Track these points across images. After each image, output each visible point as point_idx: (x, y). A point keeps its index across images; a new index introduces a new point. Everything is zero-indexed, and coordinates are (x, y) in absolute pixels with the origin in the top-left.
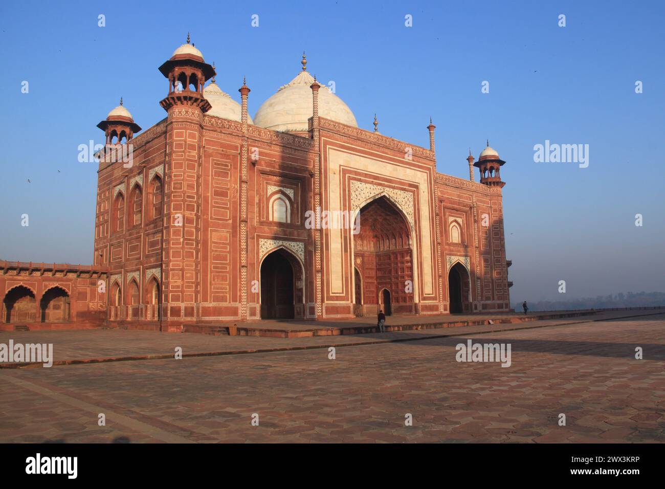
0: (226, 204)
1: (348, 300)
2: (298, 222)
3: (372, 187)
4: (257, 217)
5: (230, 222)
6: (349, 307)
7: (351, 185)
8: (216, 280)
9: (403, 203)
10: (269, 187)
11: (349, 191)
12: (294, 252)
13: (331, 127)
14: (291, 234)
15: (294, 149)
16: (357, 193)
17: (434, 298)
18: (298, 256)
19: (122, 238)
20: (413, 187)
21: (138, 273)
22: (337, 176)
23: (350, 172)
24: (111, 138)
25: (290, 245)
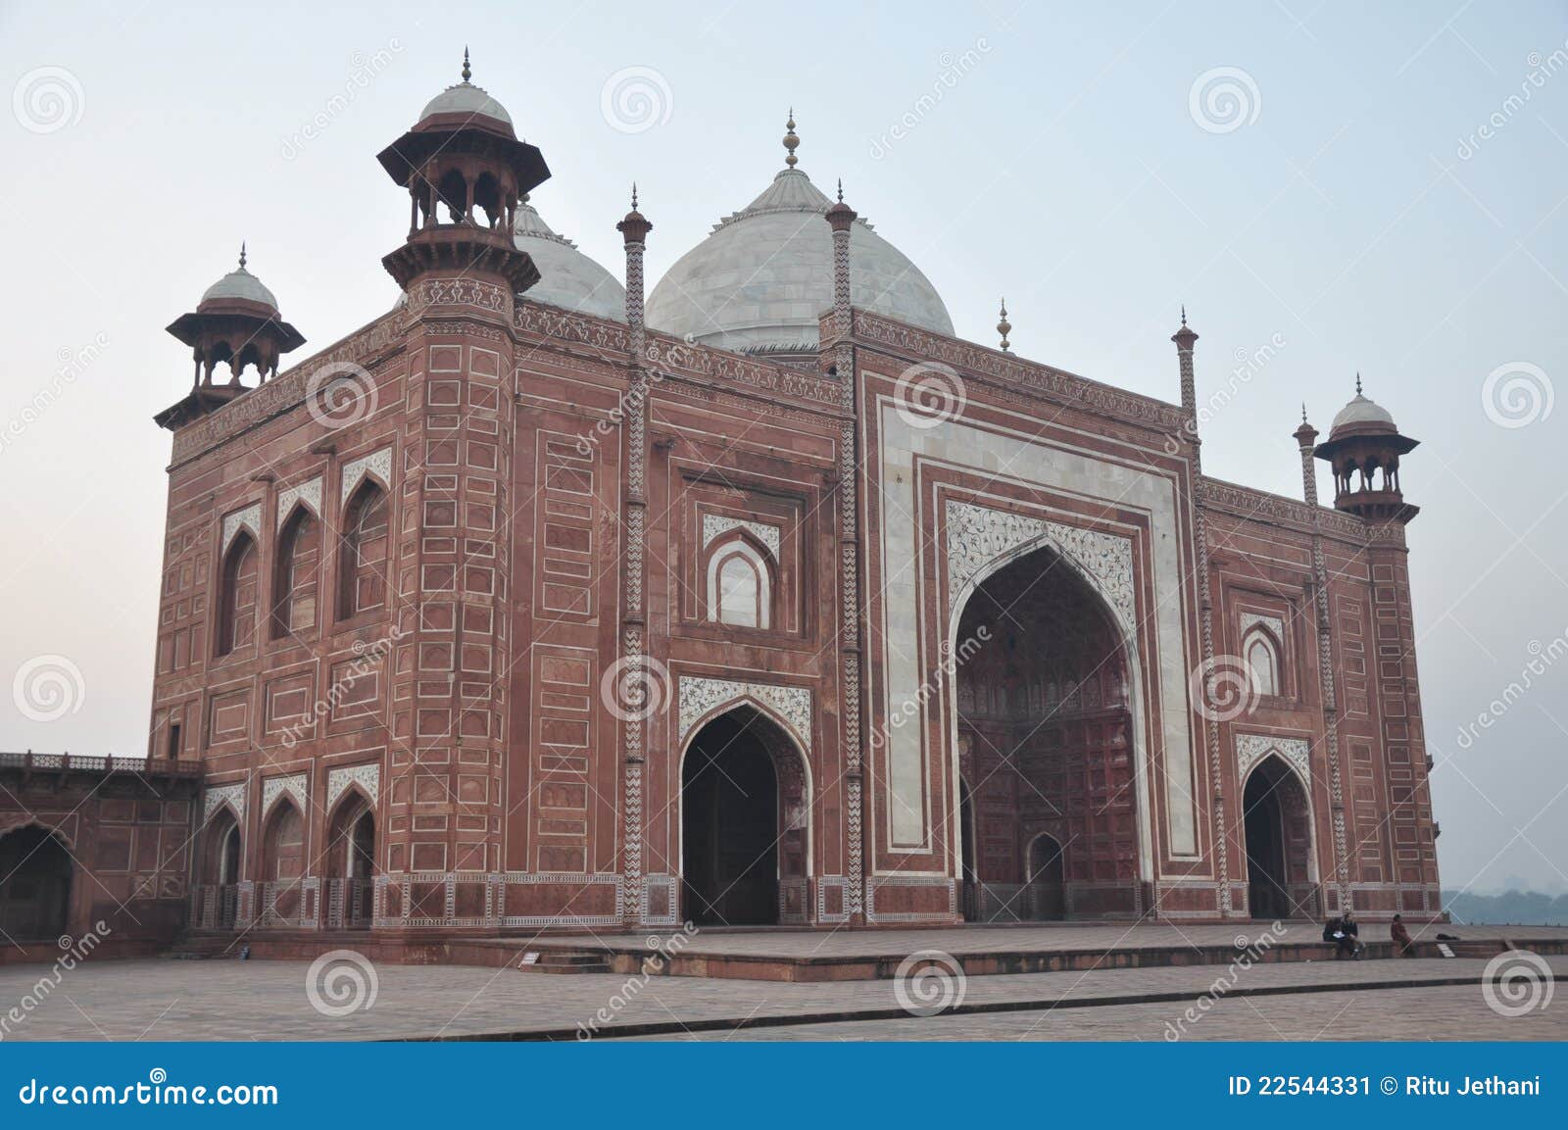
0: (583, 569)
1: (941, 869)
2: (792, 626)
3: (1010, 521)
4: (672, 608)
5: (596, 622)
6: (943, 890)
7: (948, 515)
8: (551, 802)
9: (1103, 571)
10: (708, 519)
11: (943, 533)
12: (780, 718)
13: (889, 339)
14: (775, 663)
15: (780, 404)
16: (966, 538)
17: (1203, 869)
18: (792, 730)
19: (251, 673)
20: (1133, 523)
21: (303, 779)
22: (906, 488)
23: (945, 475)
24: (210, 368)
25: (768, 694)
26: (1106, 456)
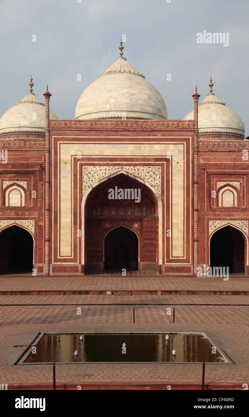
1: (77, 262)
2: (30, 205)
3: (108, 168)
6: (77, 267)
7: (83, 170)
10: (4, 182)
11: (81, 175)
12: (25, 228)
13: (63, 125)
14: (23, 214)
15: (25, 151)
16: (90, 175)
17: (187, 261)
18: (29, 230)
20: (162, 161)
22: (68, 166)
23: (82, 159)
25: (21, 222)
26: (151, 142)
